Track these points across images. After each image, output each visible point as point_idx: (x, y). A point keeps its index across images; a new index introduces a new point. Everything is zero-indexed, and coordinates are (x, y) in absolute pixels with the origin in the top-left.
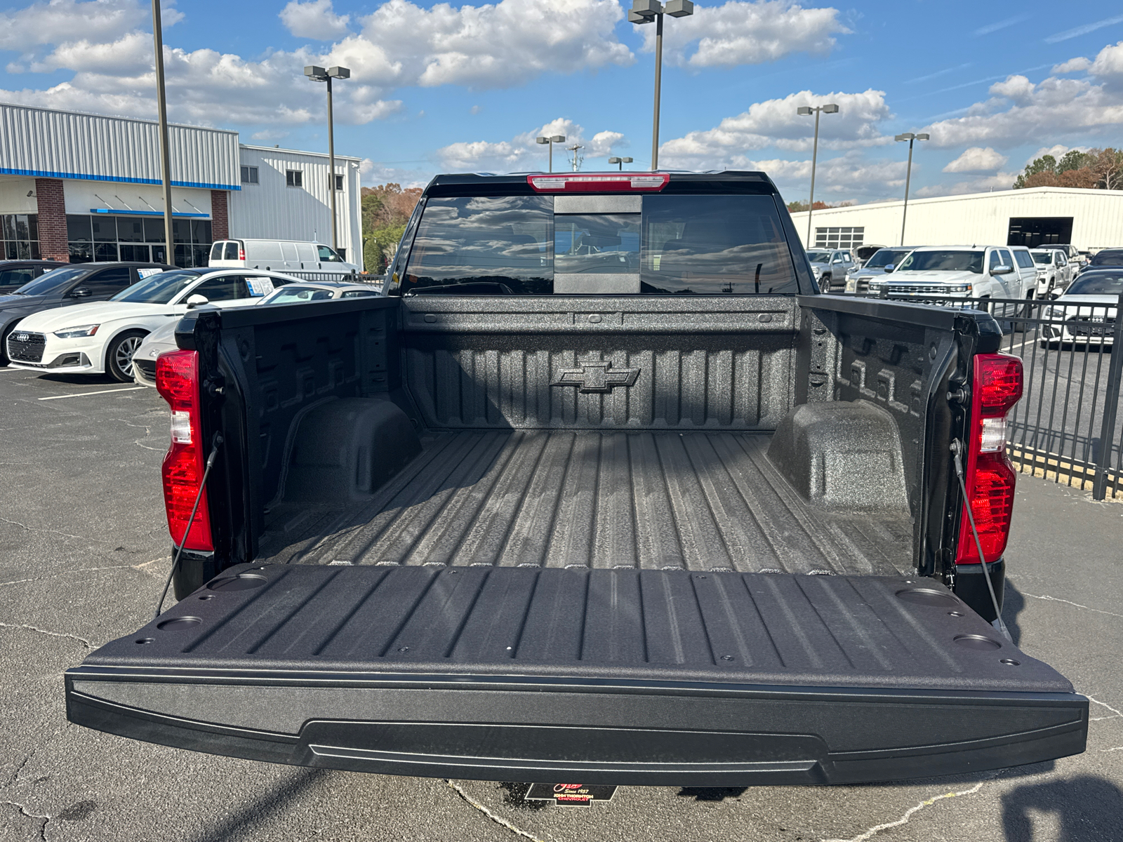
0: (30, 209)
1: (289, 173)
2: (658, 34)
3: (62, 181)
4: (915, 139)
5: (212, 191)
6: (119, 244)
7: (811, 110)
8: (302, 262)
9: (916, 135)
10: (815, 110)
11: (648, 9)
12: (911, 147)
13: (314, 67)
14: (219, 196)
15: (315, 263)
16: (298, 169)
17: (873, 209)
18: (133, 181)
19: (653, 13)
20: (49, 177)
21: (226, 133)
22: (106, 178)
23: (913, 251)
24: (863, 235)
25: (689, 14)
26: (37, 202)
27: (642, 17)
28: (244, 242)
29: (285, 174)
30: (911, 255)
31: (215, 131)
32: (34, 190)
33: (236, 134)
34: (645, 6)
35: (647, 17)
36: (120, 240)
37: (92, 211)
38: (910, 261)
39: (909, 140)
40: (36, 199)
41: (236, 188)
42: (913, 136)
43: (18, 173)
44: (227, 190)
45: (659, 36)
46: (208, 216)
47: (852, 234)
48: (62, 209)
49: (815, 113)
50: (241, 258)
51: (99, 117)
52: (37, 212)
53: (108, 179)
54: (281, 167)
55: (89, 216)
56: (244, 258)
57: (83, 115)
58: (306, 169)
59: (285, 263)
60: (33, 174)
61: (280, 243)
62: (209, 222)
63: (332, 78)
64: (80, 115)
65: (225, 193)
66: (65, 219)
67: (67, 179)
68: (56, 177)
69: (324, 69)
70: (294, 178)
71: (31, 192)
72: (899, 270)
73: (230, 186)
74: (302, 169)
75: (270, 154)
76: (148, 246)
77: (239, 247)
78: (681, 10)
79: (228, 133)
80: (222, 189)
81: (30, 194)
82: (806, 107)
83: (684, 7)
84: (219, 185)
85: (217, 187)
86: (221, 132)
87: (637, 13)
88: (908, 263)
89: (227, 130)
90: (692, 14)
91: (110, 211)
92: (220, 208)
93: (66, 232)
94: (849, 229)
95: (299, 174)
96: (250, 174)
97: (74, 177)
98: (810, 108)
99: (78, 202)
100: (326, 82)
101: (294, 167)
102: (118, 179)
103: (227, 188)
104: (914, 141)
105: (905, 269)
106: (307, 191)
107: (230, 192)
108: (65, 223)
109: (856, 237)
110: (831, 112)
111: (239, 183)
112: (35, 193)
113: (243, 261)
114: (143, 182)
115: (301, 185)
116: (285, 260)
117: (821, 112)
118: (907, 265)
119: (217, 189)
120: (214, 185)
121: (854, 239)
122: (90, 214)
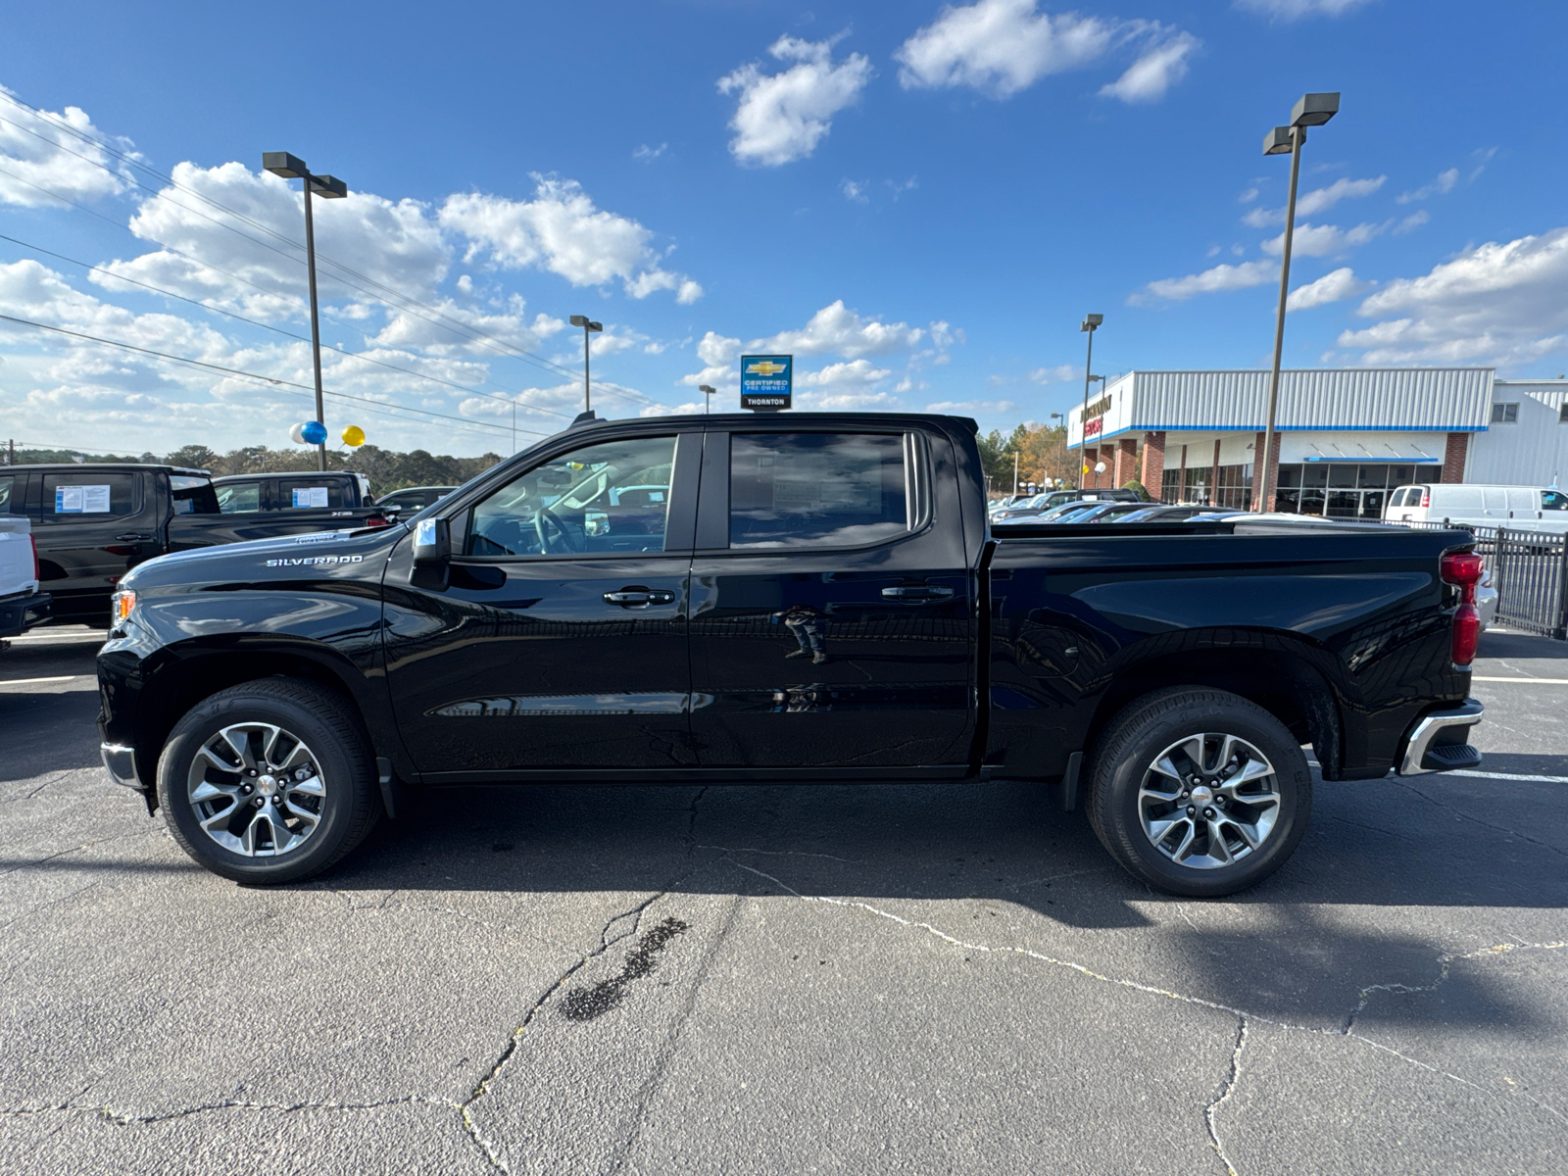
0: (1248, 459)
1: (1565, 407)
3: (1280, 434)
5: (1447, 434)
6: (1328, 490)
8: (1512, 510)
14: (1458, 438)
15: (1533, 512)
18: (1351, 428)
21: (1476, 369)
22: (1324, 429)
26: (1255, 453)
28: (1432, 488)
29: (1559, 409)
31: (1461, 369)
32: (1254, 443)
33: (1491, 370)
36: (1329, 486)
37: (1306, 459)
40: (1255, 450)
41: (1480, 429)
43: (1241, 429)
44: (1468, 431)
46: (1440, 460)
48: (1276, 459)
50: (1424, 505)
53: (1326, 429)
54: (1555, 400)
55: (1303, 465)
56: (1427, 505)
59: (1485, 511)
60: (1254, 429)
62: (1439, 467)
65: (1465, 434)
66: (1277, 468)
67: (1290, 431)
71: (1251, 445)
73: (1473, 427)
75: (1539, 388)
77: (1424, 493)
79: (1481, 369)
80: (1462, 431)
81: (1250, 446)
84: (1459, 427)
85: (1455, 429)
89: (1479, 367)
91: (1322, 459)
92: (1457, 451)
93: (1277, 479)
96: (1504, 413)
97: (1292, 429)
99: (1292, 454)
102: (1336, 428)
103: (1469, 429)
107: (1473, 434)
108: (1277, 471)
111: (1486, 423)
112: (1254, 446)
113: (1425, 508)
114: (1364, 429)
116: (1486, 507)
119: (1454, 431)
120: (1450, 428)
122: (1303, 462)
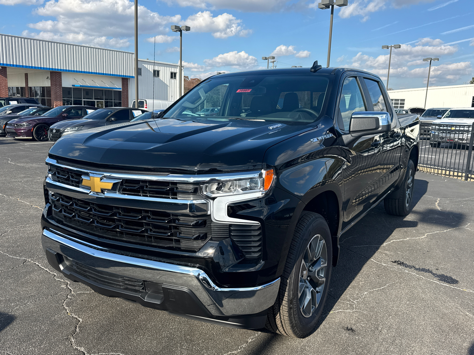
0: (47, 84)
1: (154, 71)
2: (331, 14)
3: (61, 73)
4: (432, 60)
5: (122, 78)
6: (83, 100)
7: (388, 47)
9: (433, 59)
10: (390, 47)
11: (328, 3)
12: (430, 64)
13: (175, 26)
14: (125, 80)
16: (158, 69)
17: (409, 91)
18: (90, 73)
19: (330, 5)
20: (56, 71)
21: (129, 53)
22: (79, 72)
23: (450, 110)
24: (404, 103)
25: (346, 5)
26: (50, 81)
27: (325, 6)
28: (147, 101)
29: (153, 72)
30: (450, 111)
31: (125, 52)
32: (49, 76)
34: (327, 2)
35: (327, 6)
36: (83, 99)
37: (73, 85)
38: (449, 114)
39: (429, 61)
40: (50, 80)
41: (132, 77)
42: (431, 59)
43: (44, 69)
44: (129, 78)
45: (332, 15)
46: (121, 89)
47: (399, 102)
48: (61, 85)
49: (390, 48)
50: (145, 108)
51: (78, 46)
52: (50, 86)
53: (80, 72)
54: (151, 68)
55: (71, 88)
57: (71, 45)
58: (161, 69)
60: (50, 69)
61: (161, 101)
62: (121, 91)
63: (182, 31)
64: (70, 45)
65: (127, 79)
66: (62, 89)
67: (64, 72)
68: (59, 71)
69: (179, 27)
70: (156, 73)
72: (444, 118)
73: (130, 76)
74: (160, 69)
75: (147, 63)
76: (95, 102)
77: (145, 103)
78: (343, 3)
79: (130, 53)
80: (127, 78)
81: (48, 78)
82: (386, 46)
83: (344, 2)
84: (126, 76)
85: (125, 76)
86: (127, 53)
87: (323, 5)
88: (448, 115)
89: (129, 52)
90: (347, 5)
91: (81, 86)
92: (125, 85)
93: (62, 95)
94: (398, 100)
95: (158, 72)
97: (66, 71)
98: (388, 46)
99: (67, 82)
100: (180, 32)
101: (157, 68)
102: (84, 72)
103: (129, 77)
104: (432, 61)
105: (447, 117)
106: (162, 80)
107: (129, 79)
108: (62, 91)
109: (401, 104)
110: (397, 48)
111: (134, 75)
112: (50, 78)
114: (94, 74)
115: (159, 77)
117: (393, 48)
118: (447, 116)
119: (124, 77)
120: (124, 76)
121: (400, 105)
122: (72, 87)
